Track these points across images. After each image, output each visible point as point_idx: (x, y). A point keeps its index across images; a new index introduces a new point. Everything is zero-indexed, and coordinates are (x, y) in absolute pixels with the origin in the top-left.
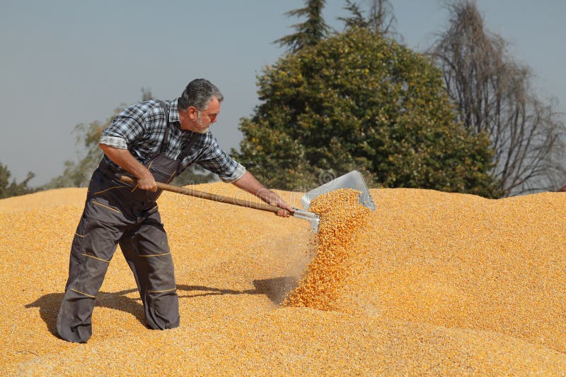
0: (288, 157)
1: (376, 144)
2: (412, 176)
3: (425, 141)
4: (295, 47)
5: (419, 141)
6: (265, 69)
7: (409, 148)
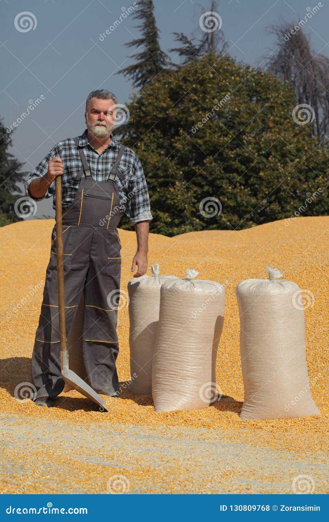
0: (166, 176)
1: (246, 161)
2: (282, 189)
3: (289, 156)
4: (137, 75)
5: (284, 156)
6: (132, 96)
7: (276, 163)
